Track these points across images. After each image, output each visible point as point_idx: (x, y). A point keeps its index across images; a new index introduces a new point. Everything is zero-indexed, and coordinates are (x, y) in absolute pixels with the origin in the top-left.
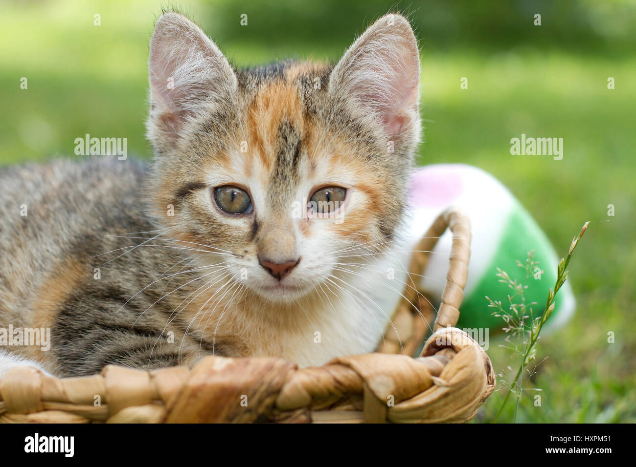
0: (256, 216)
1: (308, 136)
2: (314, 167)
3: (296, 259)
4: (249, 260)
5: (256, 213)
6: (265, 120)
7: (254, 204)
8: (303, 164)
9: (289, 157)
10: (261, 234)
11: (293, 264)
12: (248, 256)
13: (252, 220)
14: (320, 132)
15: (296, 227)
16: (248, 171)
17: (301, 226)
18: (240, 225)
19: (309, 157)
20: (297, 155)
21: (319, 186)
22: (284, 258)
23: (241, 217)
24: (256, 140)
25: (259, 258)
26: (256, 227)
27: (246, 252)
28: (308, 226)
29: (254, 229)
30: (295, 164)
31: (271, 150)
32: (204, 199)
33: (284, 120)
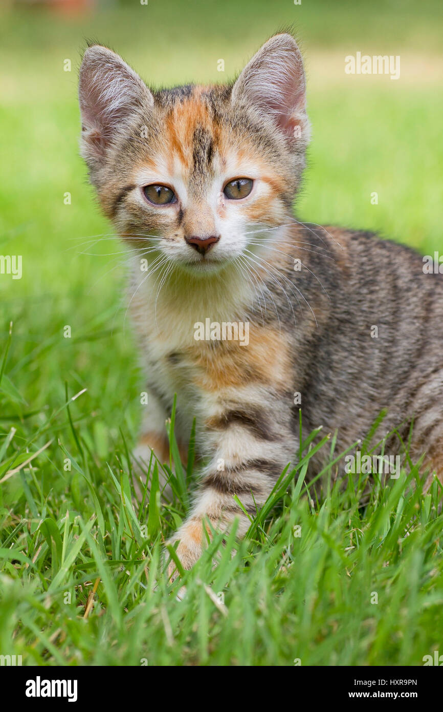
0: (181, 206)
1: (217, 137)
2: (225, 163)
3: (217, 236)
4: (178, 242)
5: (181, 203)
6: (182, 128)
7: (178, 196)
8: (216, 161)
9: (204, 155)
10: (186, 219)
11: (214, 240)
12: (178, 238)
13: (178, 209)
14: (226, 133)
15: (214, 212)
16: (171, 171)
17: (218, 210)
18: (168, 214)
19: (220, 155)
20: (210, 153)
21: (231, 179)
22: (208, 235)
23: (169, 207)
24: (176, 145)
25: (185, 238)
26: (181, 215)
27: (176, 235)
28: (224, 210)
29: (180, 216)
30: (210, 160)
31: (188, 152)
32: (136, 197)
33: (198, 126)
